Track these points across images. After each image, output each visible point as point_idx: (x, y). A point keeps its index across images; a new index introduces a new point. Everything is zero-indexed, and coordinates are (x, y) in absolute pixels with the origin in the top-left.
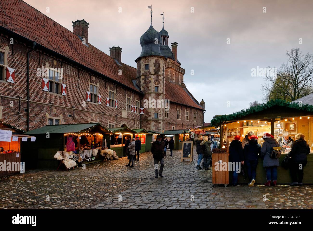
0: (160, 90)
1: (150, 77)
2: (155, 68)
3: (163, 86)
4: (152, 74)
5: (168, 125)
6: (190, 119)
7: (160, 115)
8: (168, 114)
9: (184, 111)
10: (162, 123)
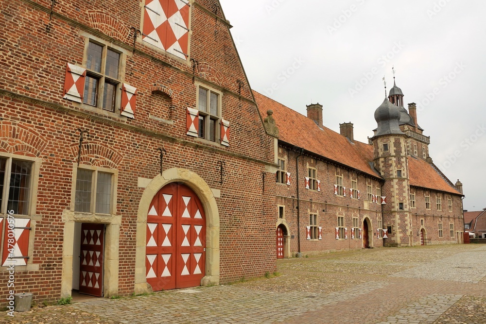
0: (404, 175)
1: (391, 160)
2: (395, 149)
3: (407, 169)
4: (392, 156)
5: (415, 217)
6: (443, 208)
7: (406, 205)
8: (414, 202)
9: (434, 197)
10: (408, 215)
